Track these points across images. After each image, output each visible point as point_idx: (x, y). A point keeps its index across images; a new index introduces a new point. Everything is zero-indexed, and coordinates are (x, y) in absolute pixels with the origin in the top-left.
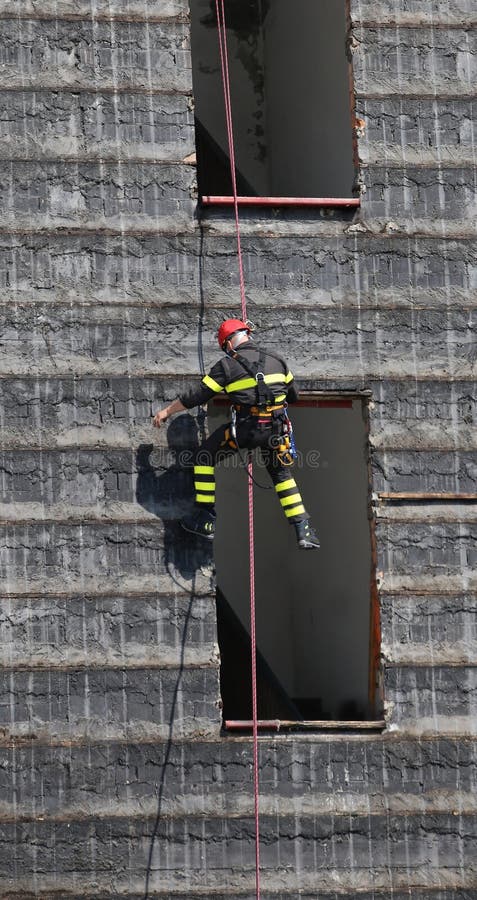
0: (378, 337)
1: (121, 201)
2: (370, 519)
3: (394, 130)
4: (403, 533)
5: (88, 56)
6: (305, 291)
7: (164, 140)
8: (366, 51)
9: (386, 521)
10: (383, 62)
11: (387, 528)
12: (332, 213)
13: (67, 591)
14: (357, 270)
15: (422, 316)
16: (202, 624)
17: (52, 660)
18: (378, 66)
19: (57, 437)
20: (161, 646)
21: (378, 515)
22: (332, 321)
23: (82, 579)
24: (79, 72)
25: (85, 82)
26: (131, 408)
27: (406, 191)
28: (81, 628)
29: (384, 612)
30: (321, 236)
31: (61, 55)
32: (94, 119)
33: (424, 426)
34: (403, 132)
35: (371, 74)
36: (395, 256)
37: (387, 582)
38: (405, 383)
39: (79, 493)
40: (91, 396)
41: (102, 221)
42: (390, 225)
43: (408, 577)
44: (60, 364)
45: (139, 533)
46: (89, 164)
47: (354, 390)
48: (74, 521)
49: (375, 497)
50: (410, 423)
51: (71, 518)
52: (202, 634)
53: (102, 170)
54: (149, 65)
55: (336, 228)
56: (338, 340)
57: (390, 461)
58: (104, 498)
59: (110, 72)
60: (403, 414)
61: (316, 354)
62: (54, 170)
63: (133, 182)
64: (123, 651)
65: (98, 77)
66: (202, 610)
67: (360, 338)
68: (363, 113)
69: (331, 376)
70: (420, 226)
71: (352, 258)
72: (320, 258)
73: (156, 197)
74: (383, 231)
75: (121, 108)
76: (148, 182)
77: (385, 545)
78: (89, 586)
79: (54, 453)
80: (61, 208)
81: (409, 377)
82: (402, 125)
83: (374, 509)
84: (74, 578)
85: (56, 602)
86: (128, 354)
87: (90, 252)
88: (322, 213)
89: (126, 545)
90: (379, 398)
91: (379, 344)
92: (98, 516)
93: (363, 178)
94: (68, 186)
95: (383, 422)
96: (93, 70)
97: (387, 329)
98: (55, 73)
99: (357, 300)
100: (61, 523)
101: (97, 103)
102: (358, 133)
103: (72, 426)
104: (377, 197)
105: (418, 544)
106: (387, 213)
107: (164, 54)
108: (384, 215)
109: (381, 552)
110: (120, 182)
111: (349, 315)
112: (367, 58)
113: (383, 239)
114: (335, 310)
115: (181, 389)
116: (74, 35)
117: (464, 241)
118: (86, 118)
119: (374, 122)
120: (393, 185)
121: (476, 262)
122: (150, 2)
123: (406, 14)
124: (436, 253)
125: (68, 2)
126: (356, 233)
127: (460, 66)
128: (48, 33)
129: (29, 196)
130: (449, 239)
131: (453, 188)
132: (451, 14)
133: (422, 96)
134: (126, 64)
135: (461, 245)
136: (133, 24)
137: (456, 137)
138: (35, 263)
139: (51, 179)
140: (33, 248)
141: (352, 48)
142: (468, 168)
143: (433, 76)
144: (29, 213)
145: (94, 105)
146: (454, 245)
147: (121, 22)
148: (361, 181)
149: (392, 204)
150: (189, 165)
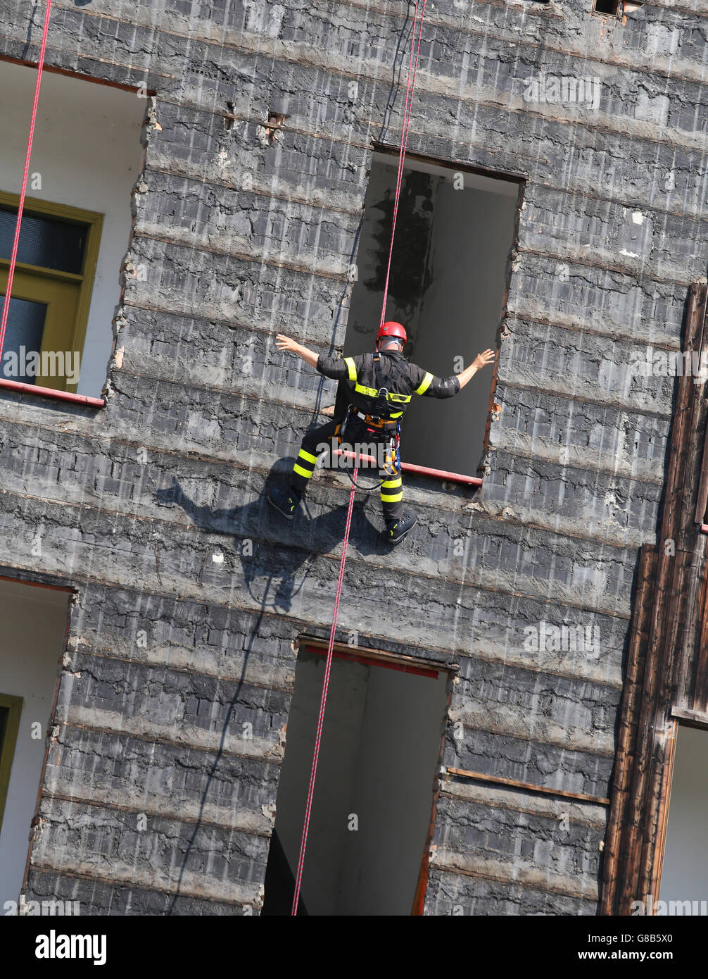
0: (475, 616)
1: (255, 438)
2: (435, 791)
3: (528, 420)
4: (464, 811)
5: (251, 296)
6: (414, 557)
7: (307, 388)
8: (516, 341)
9: (450, 795)
10: (529, 355)
11: (449, 804)
12: (454, 488)
13: (128, 805)
14: (467, 547)
15: (521, 604)
16: (252, 862)
17: (100, 871)
18: (524, 357)
19: (148, 653)
20: (208, 877)
21: (443, 788)
22: (434, 591)
23: (145, 796)
24: (239, 309)
25: (243, 319)
26: (225, 639)
27: (529, 480)
28: (135, 844)
29: (431, 886)
30: (440, 508)
31: (226, 290)
32: (245, 355)
33: (503, 710)
34: (536, 425)
35: (516, 364)
36: (507, 540)
37: (439, 856)
38: (493, 665)
39: (159, 711)
40: (189, 619)
41: (233, 453)
42: (507, 510)
43: (461, 856)
44: (165, 582)
45: (209, 761)
46: (231, 397)
47: (443, 662)
48: (149, 738)
49: (443, 770)
50: (490, 704)
51: (146, 734)
52: (250, 873)
53: (243, 406)
54: (307, 315)
55: (455, 502)
56: (437, 610)
57: (465, 737)
58: (182, 721)
59: (269, 314)
60: (485, 695)
61: (413, 620)
62: (197, 397)
63: (269, 421)
64: (171, 874)
65: (257, 317)
66: (255, 849)
67: (458, 613)
68: (501, 399)
69: (424, 643)
70: (536, 517)
71: (465, 535)
72: (434, 528)
73: (289, 440)
74: (499, 514)
75: (273, 350)
76: (284, 425)
77: (444, 819)
78: (151, 804)
79: (143, 667)
80: (196, 433)
81: (498, 659)
83: (440, 781)
84: (138, 793)
85: (116, 814)
86: (233, 585)
87: (216, 480)
88: (444, 486)
89: (194, 771)
90: (465, 674)
91: (475, 623)
92: (173, 737)
93: (489, 460)
94: (207, 414)
95: (465, 698)
96: (253, 310)
97: (486, 609)
98: (217, 305)
99: (462, 576)
100: (136, 737)
101: (251, 341)
102: (493, 417)
103: (165, 644)
104: (500, 481)
105: (477, 825)
106: (506, 497)
107: (323, 307)
108: (503, 499)
109: (439, 825)
110: (257, 420)
111: (452, 589)
112: (515, 347)
113: (498, 522)
114: (439, 581)
115: (277, 628)
116: (241, 273)
117: (575, 540)
118: (237, 353)
119: (510, 409)
120: (517, 472)
121: (583, 562)
122: (320, 255)
123: (560, 314)
124: (545, 546)
125: (242, 241)
126: (473, 511)
127: (602, 372)
128: (218, 267)
129: (169, 416)
130: (560, 535)
131: (574, 486)
132: (602, 323)
133: (560, 394)
134: (285, 309)
135: (571, 543)
136: (300, 273)
137: (585, 439)
138: (161, 481)
139: (192, 405)
140: (162, 467)
141: (502, 336)
142: (591, 471)
143: (575, 378)
144: (165, 432)
145: (247, 342)
146: (564, 541)
147: (289, 269)
148: (487, 462)
149: (512, 491)
150: (326, 415)
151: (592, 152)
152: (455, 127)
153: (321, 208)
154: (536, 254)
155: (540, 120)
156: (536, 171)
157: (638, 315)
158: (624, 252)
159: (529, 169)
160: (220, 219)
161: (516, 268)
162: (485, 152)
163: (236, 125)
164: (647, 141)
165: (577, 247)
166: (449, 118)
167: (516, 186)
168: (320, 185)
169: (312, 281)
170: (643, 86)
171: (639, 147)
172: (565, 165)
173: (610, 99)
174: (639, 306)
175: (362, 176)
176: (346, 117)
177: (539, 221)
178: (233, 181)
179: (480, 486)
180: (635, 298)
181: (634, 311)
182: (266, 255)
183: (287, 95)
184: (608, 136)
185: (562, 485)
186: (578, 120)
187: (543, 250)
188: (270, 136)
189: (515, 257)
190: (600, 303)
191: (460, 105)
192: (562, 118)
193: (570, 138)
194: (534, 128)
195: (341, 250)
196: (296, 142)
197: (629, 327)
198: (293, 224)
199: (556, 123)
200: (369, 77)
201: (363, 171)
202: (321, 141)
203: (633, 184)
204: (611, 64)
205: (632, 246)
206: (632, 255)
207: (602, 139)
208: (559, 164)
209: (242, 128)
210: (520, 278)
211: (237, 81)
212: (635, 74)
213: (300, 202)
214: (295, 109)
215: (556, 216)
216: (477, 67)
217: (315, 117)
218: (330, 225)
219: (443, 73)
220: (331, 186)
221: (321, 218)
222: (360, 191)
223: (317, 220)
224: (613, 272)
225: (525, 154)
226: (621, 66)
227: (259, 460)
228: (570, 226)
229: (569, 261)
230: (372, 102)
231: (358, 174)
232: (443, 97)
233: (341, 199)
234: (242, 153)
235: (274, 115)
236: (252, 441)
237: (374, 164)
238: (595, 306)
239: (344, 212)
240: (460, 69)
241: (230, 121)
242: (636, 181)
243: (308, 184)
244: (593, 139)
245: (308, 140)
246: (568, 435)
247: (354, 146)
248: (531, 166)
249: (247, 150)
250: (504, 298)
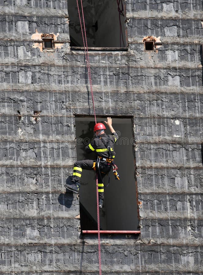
1: (53, 233)
3: (152, 205)
5: (41, 180)
6: (121, 265)
7: (68, 210)
8: (142, 177)
10: (148, 181)
12: (130, 236)
14: (140, 258)
18: (146, 182)
24: (37, 186)
25: (39, 189)
27: (157, 228)
30: (126, 245)
31: (31, 180)
32: (43, 202)
34: (156, 206)
35: (144, 185)
36: (154, 252)
41: (46, 240)
46: (41, 219)
53: (46, 222)
54: (62, 183)
55: (132, 242)
59: (49, 186)
62: (28, 222)
63: (57, 225)
65: (44, 187)
68: (141, 199)
70: (163, 241)
71: (138, 253)
72: (126, 253)
73: (65, 231)
74: (149, 243)
75: (53, 198)
76: (62, 226)
80: (30, 236)
82: (155, 204)
87: (41, 252)
88: (126, 236)
93: (141, 223)
94: (33, 227)
96: (42, 185)
98: (29, 186)
99: (140, 269)
102: (139, 207)
104: (147, 230)
106: (150, 236)
110: (52, 226)
112: (142, 179)
113: (149, 246)
114: (132, 273)
116: (35, 172)
117: (180, 247)
118: (40, 202)
119: (145, 203)
120: (153, 226)
121: (184, 255)
122: (63, 160)
123: (156, 163)
124: (169, 251)
125: (33, 160)
126: (139, 244)
127: (176, 182)
128: (26, 172)
129: (19, 231)
130: (173, 246)
131: (175, 227)
132: (172, 163)
133: (162, 193)
134: (54, 182)
135: (178, 248)
136: (57, 168)
137: (175, 208)
138: (21, 256)
139: (27, 225)
140: (20, 251)
141: (137, 176)
142: (180, 220)
143: (166, 186)
144: (19, 238)
145: (43, 198)
146: (175, 248)
147: (52, 167)
148: (140, 224)
149: (152, 233)
150: (77, 219)
151: (155, 101)
152: (103, 103)
153: (60, 142)
154: (143, 143)
155: (134, 94)
156: (136, 113)
157: (185, 158)
158: (175, 136)
159: (133, 112)
160: (23, 154)
161: (136, 150)
162: (116, 109)
163: (22, 118)
164: (174, 93)
165: (157, 137)
166: (100, 100)
167: (130, 119)
168: (57, 134)
169: (62, 170)
170: (169, 74)
171: (172, 96)
172: (146, 108)
173: (158, 81)
174: (184, 155)
175: (73, 128)
176: (62, 107)
177: (141, 131)
178: (25, 139)
179: (140, 233)
180: (183, 152)
181: (183, 157)
182: (43, 164)
183: (39, 103)
184: (160, 95)
185: (170, 227)
186: (148, 91)
187: (145, 141)
188: (36, 120)
189: (135, 146)
190: (170, 157)
191: (103, 94)
192: (142, 92)
193: (146, 98)
194: (132, 97)
195: (70, 156)
196: (46, 119)
197: (183, 163)
198: (51, 151)
199: (140, 94)
200: (68, 91)
201: (72, 125)
202: (55, 118)
203: (173, 110)
204: (156, 68)
205: (177, 133)
206: (178, 136)
207: (158, 96)
208: (144, 108)
209: (25, 119)
210: (139, 153)
211: (20, 103)
212: (165, 70)
213: (51, 142)
214: (43, 108)
215: (148, 128)
216: (106, 79)
217: (51, 109)
218: (64, 148)
219: (95, 84)
220: (62, 134)
221: (61, 146)
222: (73, 133)
223: (59, 147)
224: (172, 144)
225: (131, 107)
226: (159, 68)
227: (56, 241)
228: (153, 130)
229: (156, 143)
230: (71, 100)
231: (71, 127)
232: (96, 93)
233: (67, 138)
234: (27, 128)
235: (35, 112)
236: (52, 234)
237: (76, 122)
238: (169, 158)
239: (69, 142)
240: (100, 81)
241: (20, 117)
242: (174, 109)
243: (53, 134)
244: (155, 97)
245: (50, 118)
246: (169, 208)
247: (67, 117)
248: (134, 111)
249: (28, 127)
250: (134, 162)
